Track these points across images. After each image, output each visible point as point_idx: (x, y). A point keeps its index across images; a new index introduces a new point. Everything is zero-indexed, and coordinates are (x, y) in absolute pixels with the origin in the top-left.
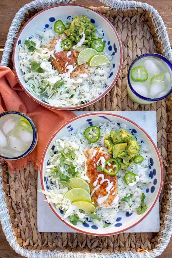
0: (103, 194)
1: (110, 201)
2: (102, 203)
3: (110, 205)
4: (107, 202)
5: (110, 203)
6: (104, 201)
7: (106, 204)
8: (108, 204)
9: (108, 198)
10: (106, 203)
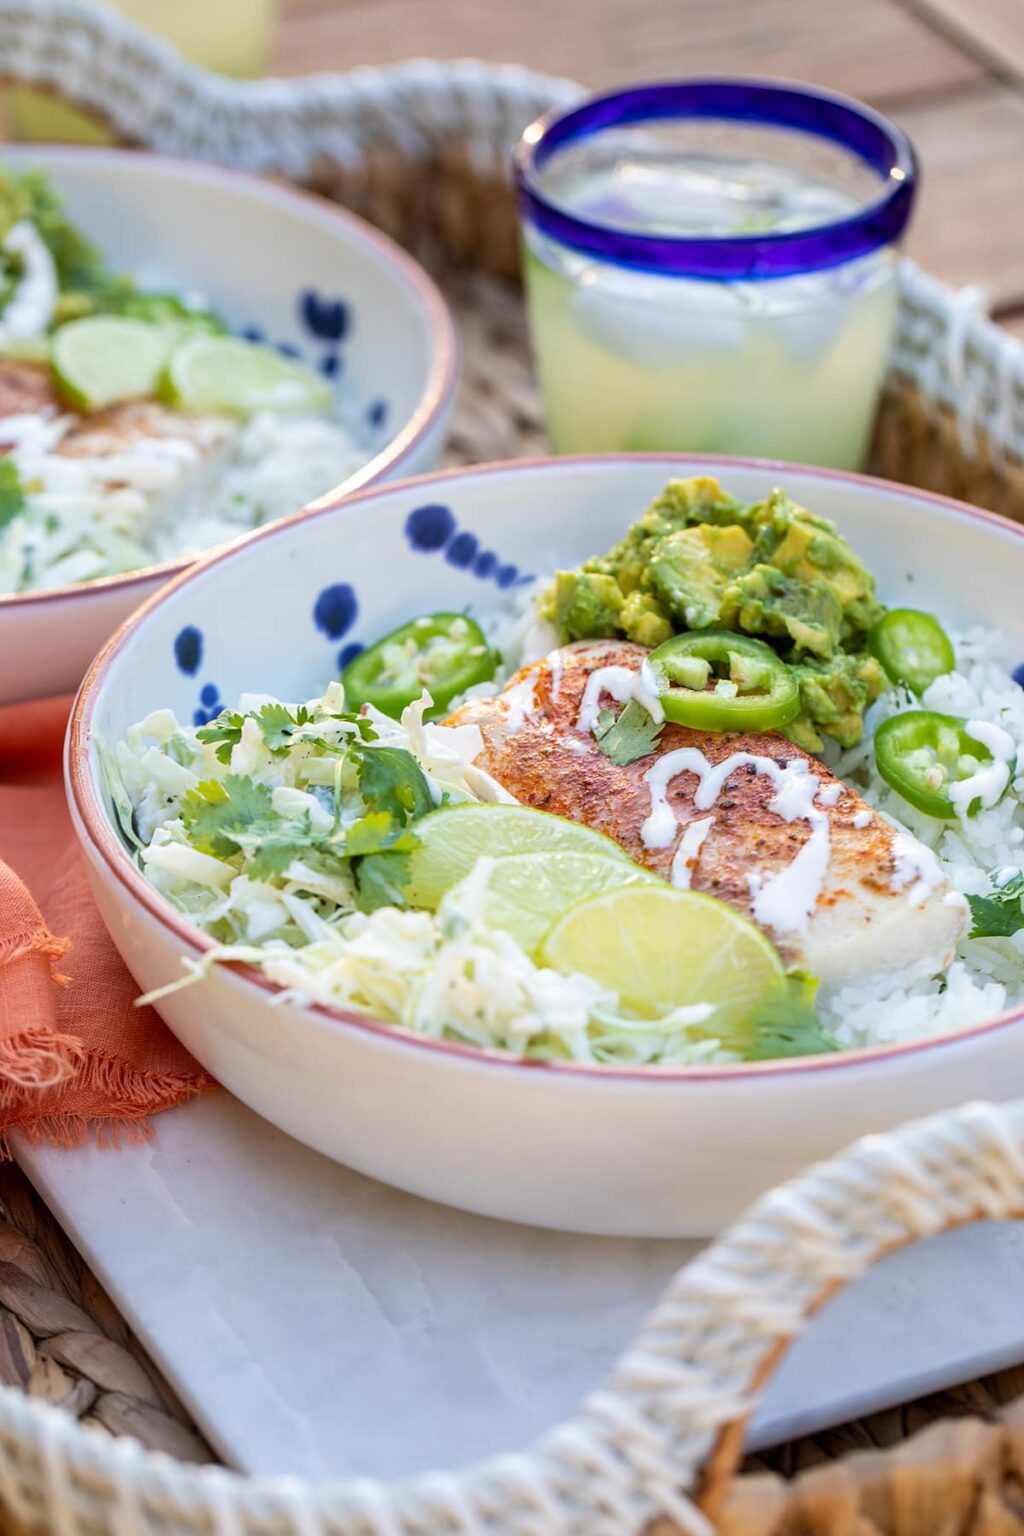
0: (775, 854)
1: (872, 868)
2: (812, 906)
3: (894, 894)
4: (852, 885)
5: (881, 880)
6: (817, 889)
7: (850, 896)
8: (867, 897)
9: (834, 851)
10: (841, 892)
